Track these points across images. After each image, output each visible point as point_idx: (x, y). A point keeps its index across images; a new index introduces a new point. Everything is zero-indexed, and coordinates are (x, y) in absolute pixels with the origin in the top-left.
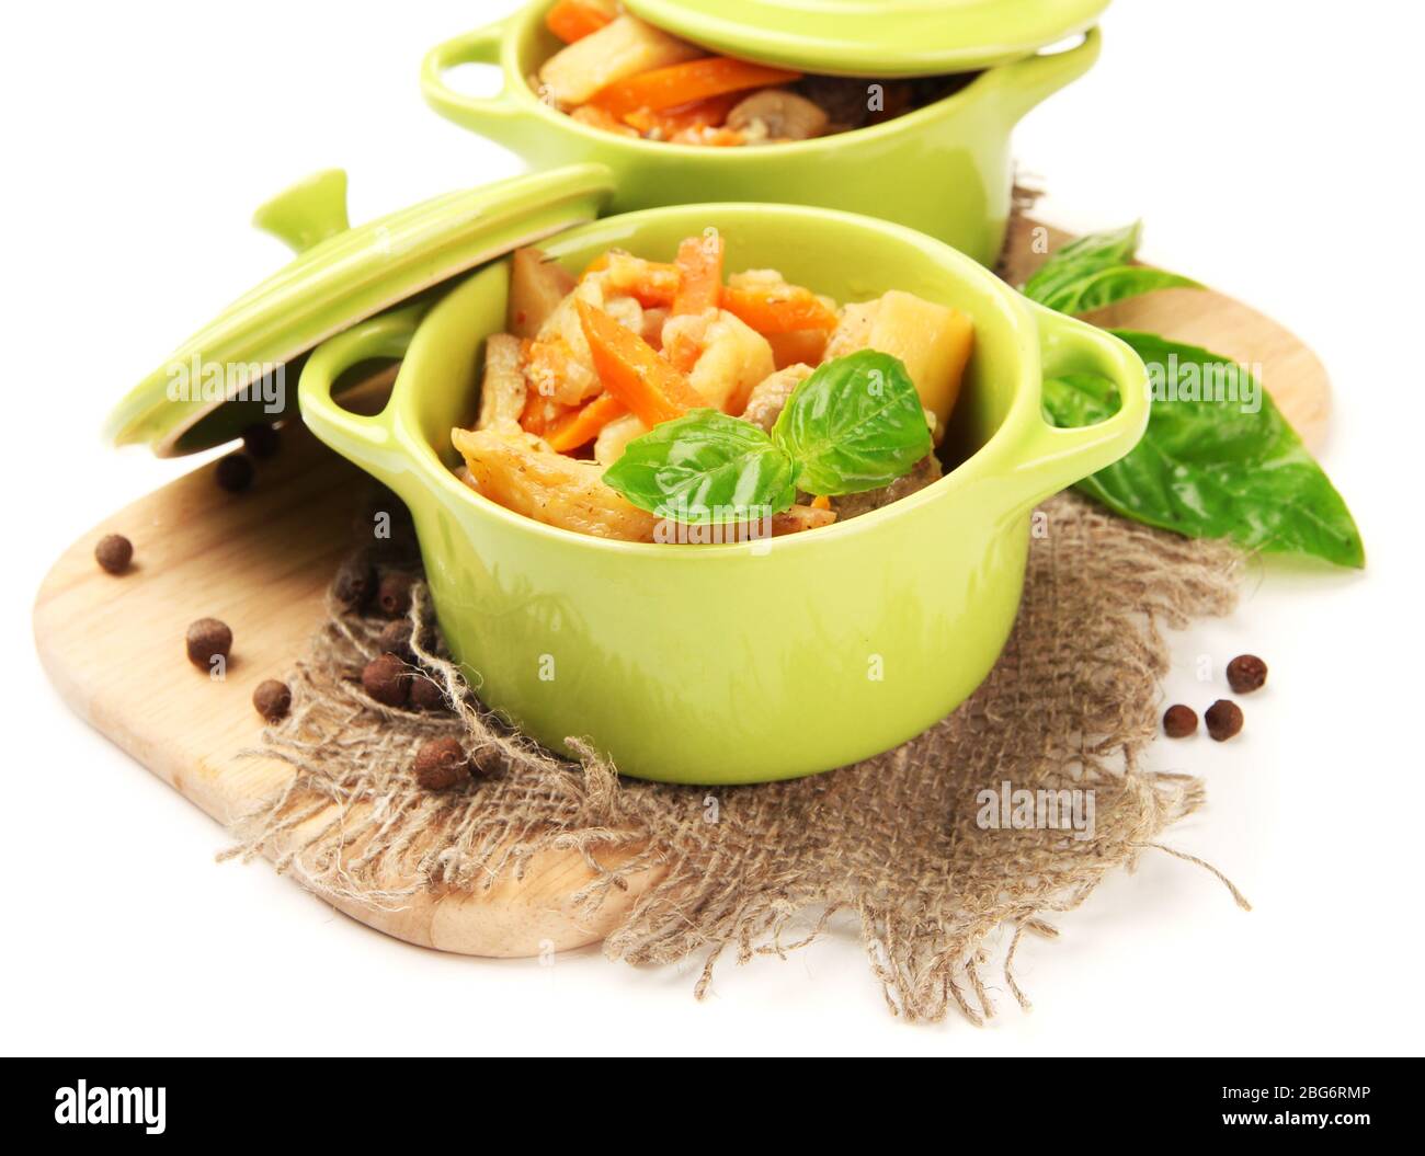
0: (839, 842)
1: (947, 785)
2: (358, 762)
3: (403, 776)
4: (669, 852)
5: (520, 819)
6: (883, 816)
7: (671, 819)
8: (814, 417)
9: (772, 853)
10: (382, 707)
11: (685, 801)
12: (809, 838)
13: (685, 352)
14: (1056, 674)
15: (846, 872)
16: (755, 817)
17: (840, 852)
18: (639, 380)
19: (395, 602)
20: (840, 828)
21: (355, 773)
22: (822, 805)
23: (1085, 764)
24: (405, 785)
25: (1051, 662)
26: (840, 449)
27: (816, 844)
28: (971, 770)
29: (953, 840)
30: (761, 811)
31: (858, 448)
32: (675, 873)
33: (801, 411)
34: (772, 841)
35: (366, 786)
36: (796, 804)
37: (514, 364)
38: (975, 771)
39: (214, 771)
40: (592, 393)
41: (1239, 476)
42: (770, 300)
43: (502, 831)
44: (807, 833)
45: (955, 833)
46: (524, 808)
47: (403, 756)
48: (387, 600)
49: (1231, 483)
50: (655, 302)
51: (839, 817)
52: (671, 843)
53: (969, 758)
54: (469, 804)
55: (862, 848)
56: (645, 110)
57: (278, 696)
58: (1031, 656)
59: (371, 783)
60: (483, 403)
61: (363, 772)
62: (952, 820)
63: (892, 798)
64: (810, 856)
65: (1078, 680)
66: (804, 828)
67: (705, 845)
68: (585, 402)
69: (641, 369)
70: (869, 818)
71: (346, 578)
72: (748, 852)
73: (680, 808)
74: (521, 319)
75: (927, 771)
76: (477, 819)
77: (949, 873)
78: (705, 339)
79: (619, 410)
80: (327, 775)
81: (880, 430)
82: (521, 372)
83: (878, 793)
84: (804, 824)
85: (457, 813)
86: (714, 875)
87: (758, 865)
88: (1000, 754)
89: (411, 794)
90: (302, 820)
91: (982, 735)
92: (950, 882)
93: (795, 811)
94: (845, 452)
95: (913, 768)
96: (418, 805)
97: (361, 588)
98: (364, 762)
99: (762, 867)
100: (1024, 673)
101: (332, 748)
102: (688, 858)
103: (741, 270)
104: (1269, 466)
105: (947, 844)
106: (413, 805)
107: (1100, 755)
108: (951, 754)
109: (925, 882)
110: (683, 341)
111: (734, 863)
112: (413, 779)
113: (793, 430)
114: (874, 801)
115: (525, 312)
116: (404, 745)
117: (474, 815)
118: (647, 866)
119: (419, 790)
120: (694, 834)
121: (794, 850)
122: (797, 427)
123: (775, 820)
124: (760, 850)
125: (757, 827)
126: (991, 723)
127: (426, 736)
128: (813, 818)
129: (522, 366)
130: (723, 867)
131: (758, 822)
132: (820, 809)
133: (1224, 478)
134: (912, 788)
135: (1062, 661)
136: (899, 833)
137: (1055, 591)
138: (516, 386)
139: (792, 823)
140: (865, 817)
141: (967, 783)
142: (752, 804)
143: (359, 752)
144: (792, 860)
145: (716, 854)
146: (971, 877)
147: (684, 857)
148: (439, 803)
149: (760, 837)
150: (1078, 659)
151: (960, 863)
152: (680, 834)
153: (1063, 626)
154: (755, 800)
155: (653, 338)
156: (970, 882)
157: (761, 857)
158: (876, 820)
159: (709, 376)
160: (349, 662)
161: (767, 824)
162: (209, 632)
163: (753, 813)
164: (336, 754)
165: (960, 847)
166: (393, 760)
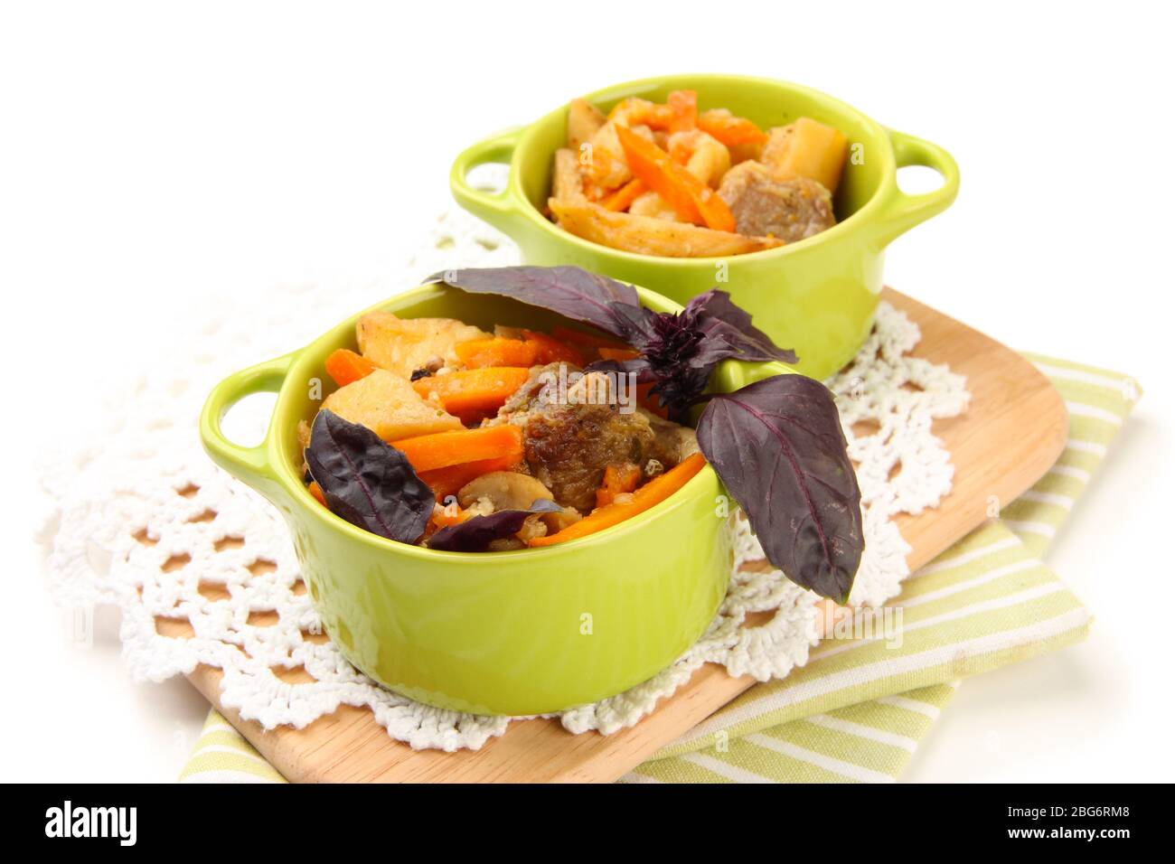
13: (683, 154)
18: (658, 169)
40: (626, 180)
42: (726, 126)
50: (659, 128)
68: (623, 185)
69: (660, 162)
78: (693, 146)
79: (645, 188)
103: (706, 109)
110: (680, 147)
155: (663, 145)
159: (699, 166)
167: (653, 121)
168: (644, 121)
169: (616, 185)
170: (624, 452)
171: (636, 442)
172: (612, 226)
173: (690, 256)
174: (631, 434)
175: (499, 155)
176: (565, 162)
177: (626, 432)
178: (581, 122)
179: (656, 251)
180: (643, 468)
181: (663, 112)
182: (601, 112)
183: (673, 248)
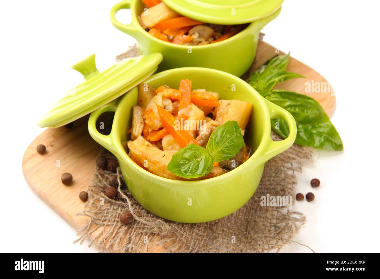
0: (221, 237)
1: (246, 217)
2: (105, 215)
3: (117, 219)
4: (182, 241)
5: (146, 232)
6: (231, 228)
7: (182, 232)
8: (216, 141)
9: (205, 240)
10: (111, 200)
11: (185, 227)
12: (214, 236)
14: (271, 188)
15: (223, 245)
16: (201, 230)
17: (222, 240)
19: (112, 168)
20: (221, 232)
21: (105, 218)
22: (217, 227)
23: (278, 212)
24: (118, 222)
25: (270, 184)
26: (223, 150)
27: (216, 238)
28: (251, 213)
29: (248, 233)
30: (203, 229)
31: (227, 149)
32: (183, 247)
33: (213, 140)
34: (205, 237)
35: (108, 222)
36: (211, 226)
37: (140, 115)
38: (252, 213)
39: (71, 216)
40: (161, 127)
41: (314, 127)
43: (142, 235)
44: (214, 235)
45: (248, 231)
46: (146, 229)
47: (117, 213)
48: (110, 168)
49: (312, 129)
50: (175, 100)
51: (221, 229)
52: (182, 239)
53: (251, 210)
54: (133, 227)
55: (227, 238)
56: (168, 30)
57: (85, 196)
58: (265, 182)
59: (109, 221)
60: (133, 126)
61: (107, 218)
62: (247, 227)
63: (233, 222)
64: (214, 241)
65: (276, 190)
66: (213, 233)
67: (190, 239)
68: (159, 130)
70: (228, 229)
71: (99, 162)
72: (200, 240)
73: (184, 229)
74: (141, 101)
75: (241, 214)
76: (135, 233)
77: (247, 243)
78: (189, 115)
79: (167, 133)
80: (99, 220)
81: (232, 143)
82: (142, 117)
83: (230, 222)
84: (213, 232)
85: (130, 230)
86: (192, 247)
87: (202, 243)
88: (258, 209)
89: (119, 224)
90: (93, 232)
91: (254, 203)
92: (247, 246)
93: (211, 229)
94: (224, 150)
95: (238, 213)
96: (121, 228)
97: (103, 165)
98: (107, 215)
99: (203, 244)
100: (264, 186)
101: (99, 212)
102: (186, 243)
104: (321, 125)
105: (246, 234)
106: (120, 228)
107: (281, 209)
108: (247, 208)
109: (241, 246)
110: (183, 116)
111: (197, 243)
112: (119, 220)
113: (212, 145)
114: (229, 224)
115: (142, 99)
116: (116, 209)
117: (135, 231)
118: (176, 246)
119: (121, 223)
120: (187, 236)
121: (210, 239)
122: (212, 144)
123: (206, 231)
124: (203, 239)
125: (202, 233)
126: (256, 200)
127: (122, 207)
128: (215, 230)
129: (143, 115)
130: (194, 245)
131: (202, 231)
132: (216, 228)
133: (310, 127)
134: (238, 219)
135: (273, 184)
136: (235, 232)
137: (270, 163)
138: (141, 121)
139: (210, 232)
140: (227, 229)
141: (250, 217)
142: (200, 227)
143: (106, 212)
144: (210, 242)
145: (192, 241)
146: (252, 245)
147: (185, 243)
148: (126, 228)
149: (203, 236)
150: (277, 184)
151: (250, 240)
152: (184, 236)
153: (273, 175)
154: (201, 226)
156: (252, 246)
157: (203, 241)
158: (230, 229)
160: (102, 186)
161: (204, 232)
162: (67, 178)
163: (201, 229)
164: (100, 213)
165: (249, 236)
166: (114, 214)
167: (173, 98)
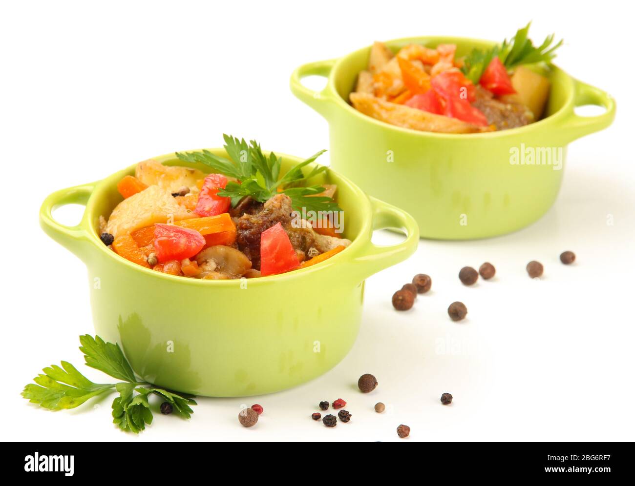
40: (402, 91)
50: (427, 63)
155: (428, 72)
167: (424, 58)
168: (419, 58)
169: (395, 93)
170: (296, 243)
171: (304, 238)
172: (387, 110)
173: (434, 131)
174: (300, 233)
175: (322, 71)
176: (365, 80)
177: (298, 232)
178: (378, 58)
179: (413, 127)
180: (307, 253)
181: (432, 53)
182: (391, 52)
183: (423, 125)
